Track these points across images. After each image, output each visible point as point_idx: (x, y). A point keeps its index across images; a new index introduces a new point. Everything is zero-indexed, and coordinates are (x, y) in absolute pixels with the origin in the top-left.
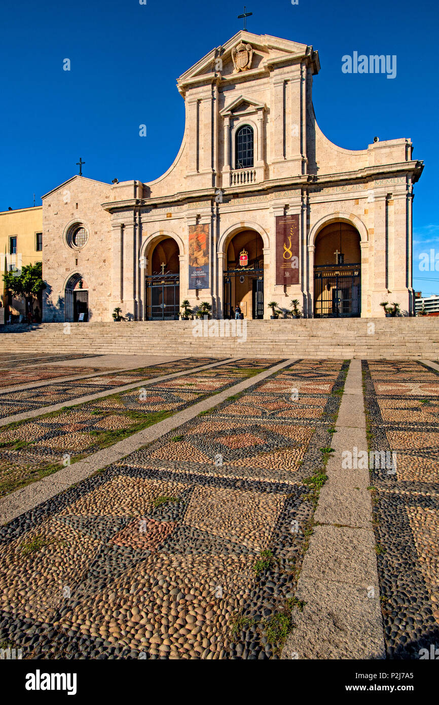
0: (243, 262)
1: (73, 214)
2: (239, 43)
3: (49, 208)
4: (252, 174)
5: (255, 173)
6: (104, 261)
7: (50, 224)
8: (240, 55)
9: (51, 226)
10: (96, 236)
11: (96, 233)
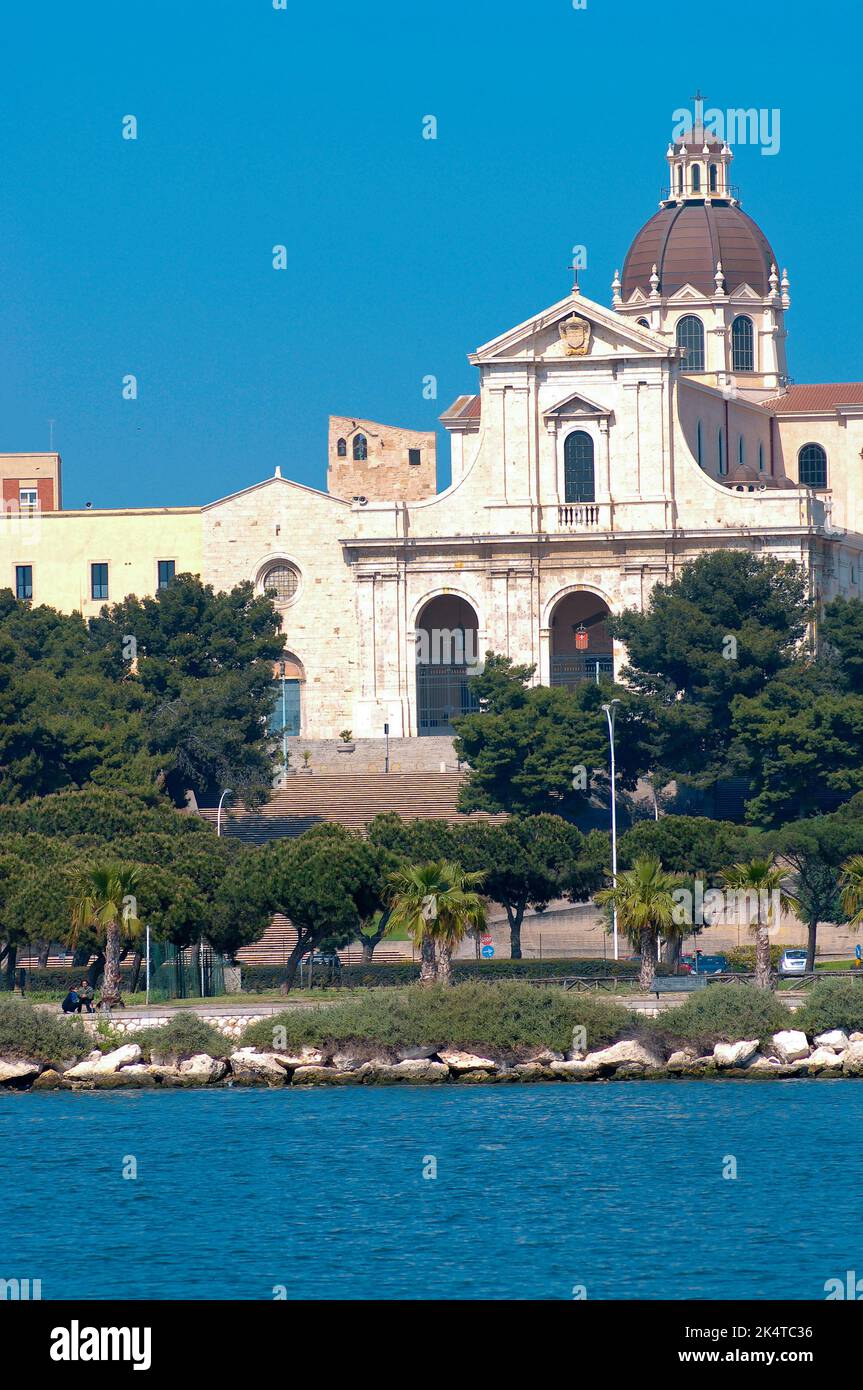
0: (582, 641)
1: (269, 545)
2: (570, 315)
3: (217, 528)
4: (592, 510)
5: (597, 510)
6: (337, 630)
7: (221, 558)
8: (569, 331)
9: (223, 561)
10: (319, 587)
11: (318, 581)
